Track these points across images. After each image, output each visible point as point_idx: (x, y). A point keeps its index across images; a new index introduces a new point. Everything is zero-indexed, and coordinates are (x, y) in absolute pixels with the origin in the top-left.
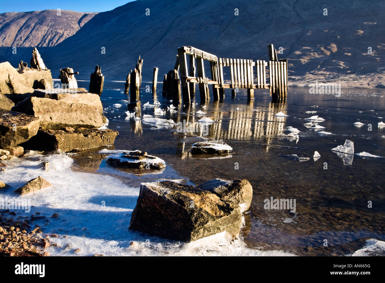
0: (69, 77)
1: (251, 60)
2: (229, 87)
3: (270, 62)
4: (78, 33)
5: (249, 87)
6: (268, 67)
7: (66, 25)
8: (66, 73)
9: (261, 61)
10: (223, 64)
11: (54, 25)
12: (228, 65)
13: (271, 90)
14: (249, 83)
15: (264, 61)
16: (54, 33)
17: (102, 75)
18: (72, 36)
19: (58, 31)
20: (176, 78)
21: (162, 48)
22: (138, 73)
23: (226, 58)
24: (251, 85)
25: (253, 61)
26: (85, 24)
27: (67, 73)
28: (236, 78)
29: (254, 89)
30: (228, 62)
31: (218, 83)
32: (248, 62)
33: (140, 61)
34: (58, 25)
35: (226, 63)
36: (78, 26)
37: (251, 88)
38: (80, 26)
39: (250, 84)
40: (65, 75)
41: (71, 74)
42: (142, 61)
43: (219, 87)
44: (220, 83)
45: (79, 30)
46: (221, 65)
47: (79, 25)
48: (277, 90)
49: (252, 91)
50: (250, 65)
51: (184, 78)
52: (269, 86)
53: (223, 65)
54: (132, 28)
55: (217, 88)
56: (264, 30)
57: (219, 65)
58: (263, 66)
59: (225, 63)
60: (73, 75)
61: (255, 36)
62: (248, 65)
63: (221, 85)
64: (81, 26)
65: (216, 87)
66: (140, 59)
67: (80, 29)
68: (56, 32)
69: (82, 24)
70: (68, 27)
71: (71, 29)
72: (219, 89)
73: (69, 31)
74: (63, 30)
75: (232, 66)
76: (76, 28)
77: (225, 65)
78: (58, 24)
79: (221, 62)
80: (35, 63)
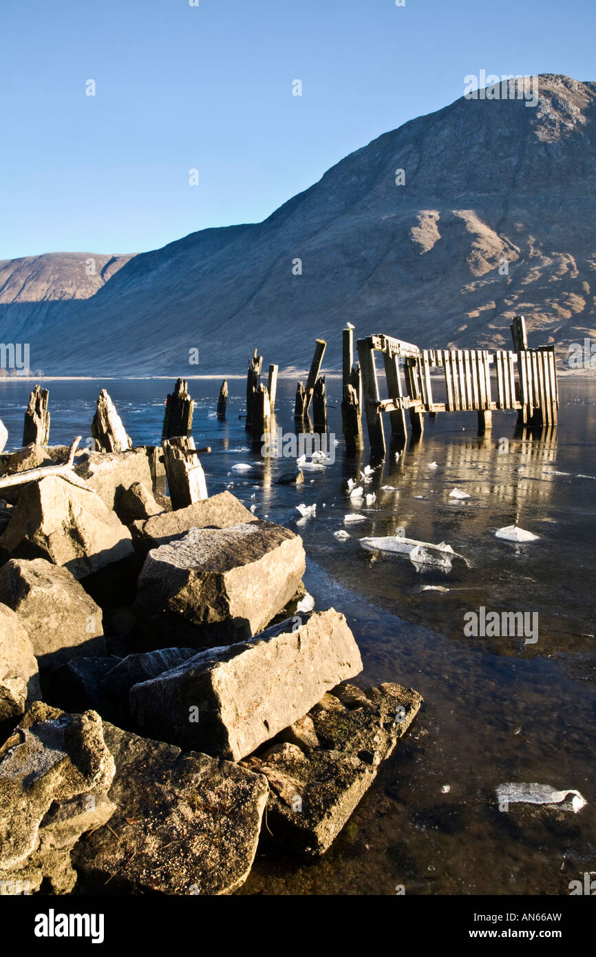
0: (187, 461)
1: (484, 352)
2: (443, 410)
3: (523, 353)
4: (100, 292)
5: (483, 408)
6: (518, 365)
7: (79, 278)
8: (180, 452)
9: (505, 353)
10: (430, 362)
11: (59, 280)
12: (441, 364)
13: (525, 411)
14: (482, 398)
15: (511, 352)
16: (59, 295)
17: (189, 398)
18: (90, 298)
19: (66, 289)
20: (351, 403)
21: (254, 314)
22: (267, 393)
23: (436, 349)
24: (486, 404)
25: (489, 354)
26: (112, 276)
27: (183, 449)
28: (457, 390)
29: (492, 411)
30: (440, 358)
31: (421, 403)
32: (480, 356)
33: (257, 361)
34: (66, 280)
35: (437, 359)
36: (100, 279)
37: (487, 409)
38: (104, 280)
39: (483, 401)
40: (178, 456)
41: (192, 452)
42: (261, 359)
43: (424, 411)
44: (425, 403)
45: (103, 288)
46: (427, 365)
47: (102, 278)
48: (538, 412)
49: (488, 416)
50: (483, 362)
51: (371, 405)
52: (522, 404)
53: (430, 364)
54: (197, 279)
55: (418, 413)
56: (444, 274)
57: (423, 364)
58: (508, 361)
59: (433, 359)
60: (195, 455)
61: (427, 286)
62: (480, 362)
63: (427, 407)
64: (107, 280)
65: (418, 410)
66: (256, 356)
67: (103, 284)
68: (62, 292)
69: (108, 276)
70: (83, 281)
71: (88, 286)
72: (423, 414)
73: (84, 290)
74: (75, 287)
75: (447, 364)
76: (98, 283)
77: (434, 364)
78: (64, 277)
79: (426, 358)
80: (105, 429)
